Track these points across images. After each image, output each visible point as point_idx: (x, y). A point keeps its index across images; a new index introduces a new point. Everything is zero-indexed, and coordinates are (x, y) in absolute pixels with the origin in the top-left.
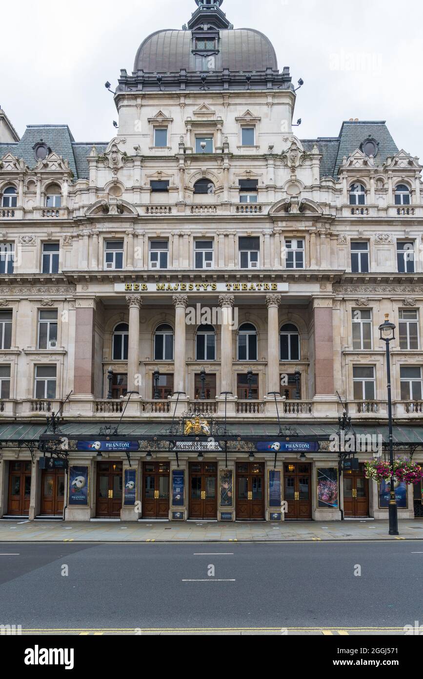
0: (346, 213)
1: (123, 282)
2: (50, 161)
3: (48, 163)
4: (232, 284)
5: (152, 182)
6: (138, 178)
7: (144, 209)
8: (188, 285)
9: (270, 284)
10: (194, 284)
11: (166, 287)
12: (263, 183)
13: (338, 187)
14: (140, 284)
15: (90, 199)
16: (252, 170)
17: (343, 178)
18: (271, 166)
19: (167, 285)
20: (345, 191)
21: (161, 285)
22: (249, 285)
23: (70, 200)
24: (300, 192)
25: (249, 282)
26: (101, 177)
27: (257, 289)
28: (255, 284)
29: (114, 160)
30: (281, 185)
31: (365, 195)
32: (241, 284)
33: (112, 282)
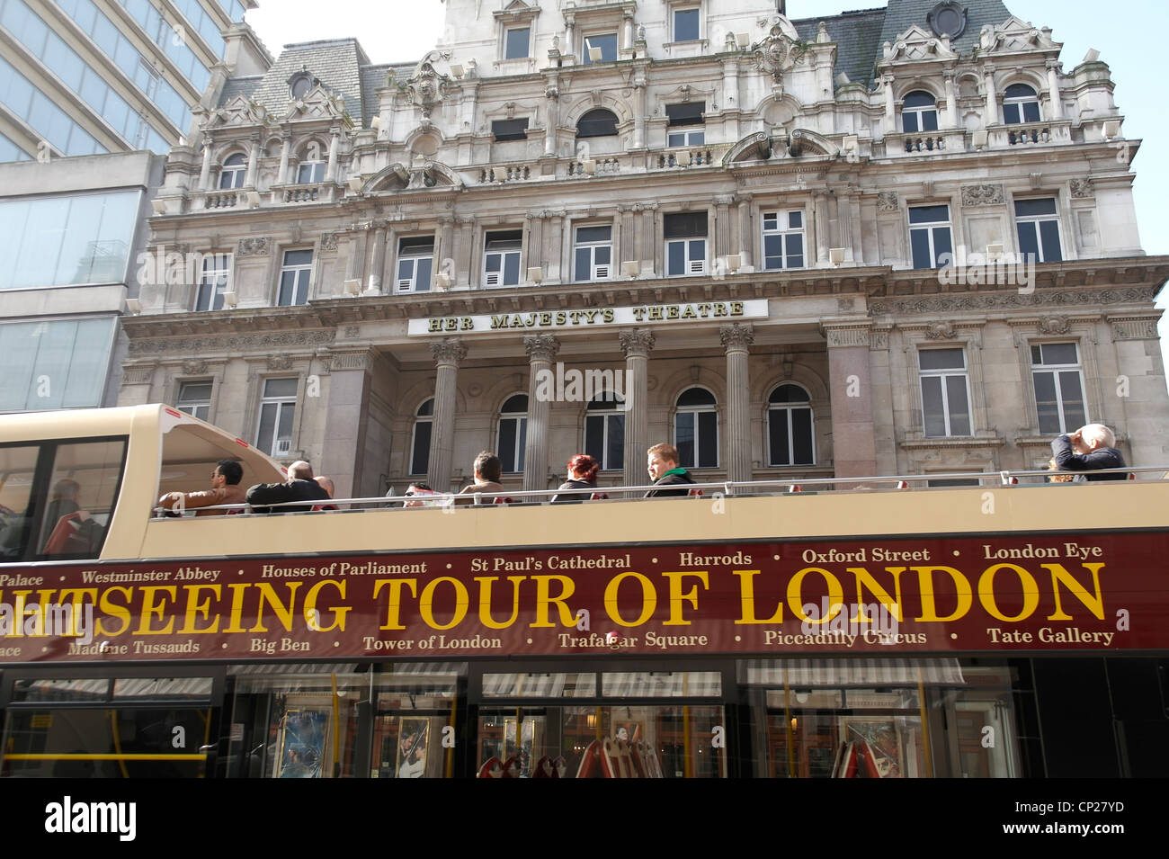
0: (895, 152)
1: (425, 316)
2: (310, 103)
3: (308, 106)
4: (647, 307)
5: (494, 123)
6: (469, 117)
7: (478, 174)
8: (555, 314)
9: (727, 304)
10: (568, 313)
11: (511, 321)
12: (715, 107)
13: (875, 100)
14: (459, 318)
15: (375, 165)
16: (692, 85)
17: (886, 83)
18: (731, 74)
19: (512, 316)
20: (890, 110)
21: (500, 316)
22: (683, 307)
23: (341, 168)
24: (794, 118)
25: (684, 301)
26: (398, 123)
27: (699, 314)
28: (695, 306)
29: (425, 91)
30: (751, 108)
31: (937, 112)
32: (665, 307)
33: (404, 317)
